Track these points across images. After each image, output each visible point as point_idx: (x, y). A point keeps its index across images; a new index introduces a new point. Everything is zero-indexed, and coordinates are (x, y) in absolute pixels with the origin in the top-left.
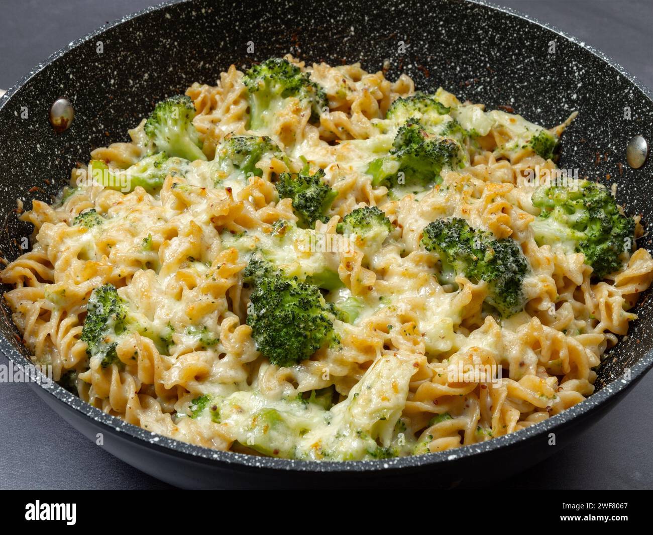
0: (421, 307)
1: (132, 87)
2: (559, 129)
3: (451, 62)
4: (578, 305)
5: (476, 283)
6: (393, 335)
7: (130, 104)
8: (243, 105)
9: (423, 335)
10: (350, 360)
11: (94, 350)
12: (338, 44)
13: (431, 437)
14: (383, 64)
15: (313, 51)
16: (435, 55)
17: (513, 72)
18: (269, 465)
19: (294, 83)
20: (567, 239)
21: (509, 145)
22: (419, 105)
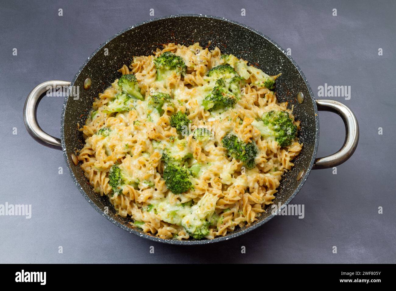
0: (220, 168)
1: (111, 63)
2: (275, 77)
3: (235, 44)
4: (275, 159)
5: (239, 162)
6: (211, 181)
7: (111, 69)
8: (154, 71)
9: (221, 179)
10: (198, 194)
11: (115, 190)
12: (190, 35)
13: (223, 217)
14: (208, 42)
15: (180, 38)
16: (229, 41)
17: (258, 52)
18: (175, 243)
19: (174, 64)
20: (272, 136)
21: (257, 83)
22: (222, 71)
